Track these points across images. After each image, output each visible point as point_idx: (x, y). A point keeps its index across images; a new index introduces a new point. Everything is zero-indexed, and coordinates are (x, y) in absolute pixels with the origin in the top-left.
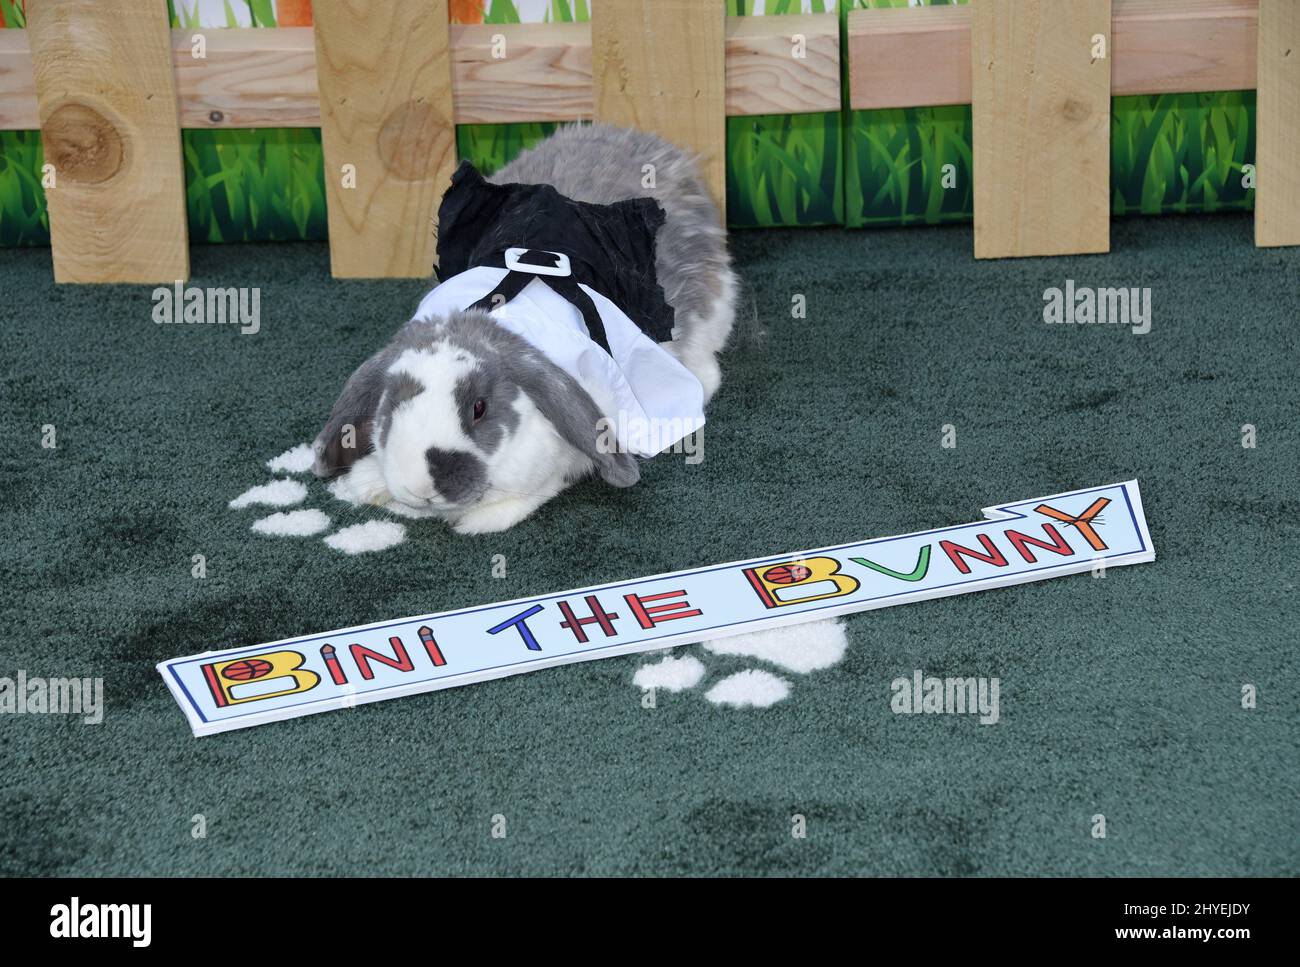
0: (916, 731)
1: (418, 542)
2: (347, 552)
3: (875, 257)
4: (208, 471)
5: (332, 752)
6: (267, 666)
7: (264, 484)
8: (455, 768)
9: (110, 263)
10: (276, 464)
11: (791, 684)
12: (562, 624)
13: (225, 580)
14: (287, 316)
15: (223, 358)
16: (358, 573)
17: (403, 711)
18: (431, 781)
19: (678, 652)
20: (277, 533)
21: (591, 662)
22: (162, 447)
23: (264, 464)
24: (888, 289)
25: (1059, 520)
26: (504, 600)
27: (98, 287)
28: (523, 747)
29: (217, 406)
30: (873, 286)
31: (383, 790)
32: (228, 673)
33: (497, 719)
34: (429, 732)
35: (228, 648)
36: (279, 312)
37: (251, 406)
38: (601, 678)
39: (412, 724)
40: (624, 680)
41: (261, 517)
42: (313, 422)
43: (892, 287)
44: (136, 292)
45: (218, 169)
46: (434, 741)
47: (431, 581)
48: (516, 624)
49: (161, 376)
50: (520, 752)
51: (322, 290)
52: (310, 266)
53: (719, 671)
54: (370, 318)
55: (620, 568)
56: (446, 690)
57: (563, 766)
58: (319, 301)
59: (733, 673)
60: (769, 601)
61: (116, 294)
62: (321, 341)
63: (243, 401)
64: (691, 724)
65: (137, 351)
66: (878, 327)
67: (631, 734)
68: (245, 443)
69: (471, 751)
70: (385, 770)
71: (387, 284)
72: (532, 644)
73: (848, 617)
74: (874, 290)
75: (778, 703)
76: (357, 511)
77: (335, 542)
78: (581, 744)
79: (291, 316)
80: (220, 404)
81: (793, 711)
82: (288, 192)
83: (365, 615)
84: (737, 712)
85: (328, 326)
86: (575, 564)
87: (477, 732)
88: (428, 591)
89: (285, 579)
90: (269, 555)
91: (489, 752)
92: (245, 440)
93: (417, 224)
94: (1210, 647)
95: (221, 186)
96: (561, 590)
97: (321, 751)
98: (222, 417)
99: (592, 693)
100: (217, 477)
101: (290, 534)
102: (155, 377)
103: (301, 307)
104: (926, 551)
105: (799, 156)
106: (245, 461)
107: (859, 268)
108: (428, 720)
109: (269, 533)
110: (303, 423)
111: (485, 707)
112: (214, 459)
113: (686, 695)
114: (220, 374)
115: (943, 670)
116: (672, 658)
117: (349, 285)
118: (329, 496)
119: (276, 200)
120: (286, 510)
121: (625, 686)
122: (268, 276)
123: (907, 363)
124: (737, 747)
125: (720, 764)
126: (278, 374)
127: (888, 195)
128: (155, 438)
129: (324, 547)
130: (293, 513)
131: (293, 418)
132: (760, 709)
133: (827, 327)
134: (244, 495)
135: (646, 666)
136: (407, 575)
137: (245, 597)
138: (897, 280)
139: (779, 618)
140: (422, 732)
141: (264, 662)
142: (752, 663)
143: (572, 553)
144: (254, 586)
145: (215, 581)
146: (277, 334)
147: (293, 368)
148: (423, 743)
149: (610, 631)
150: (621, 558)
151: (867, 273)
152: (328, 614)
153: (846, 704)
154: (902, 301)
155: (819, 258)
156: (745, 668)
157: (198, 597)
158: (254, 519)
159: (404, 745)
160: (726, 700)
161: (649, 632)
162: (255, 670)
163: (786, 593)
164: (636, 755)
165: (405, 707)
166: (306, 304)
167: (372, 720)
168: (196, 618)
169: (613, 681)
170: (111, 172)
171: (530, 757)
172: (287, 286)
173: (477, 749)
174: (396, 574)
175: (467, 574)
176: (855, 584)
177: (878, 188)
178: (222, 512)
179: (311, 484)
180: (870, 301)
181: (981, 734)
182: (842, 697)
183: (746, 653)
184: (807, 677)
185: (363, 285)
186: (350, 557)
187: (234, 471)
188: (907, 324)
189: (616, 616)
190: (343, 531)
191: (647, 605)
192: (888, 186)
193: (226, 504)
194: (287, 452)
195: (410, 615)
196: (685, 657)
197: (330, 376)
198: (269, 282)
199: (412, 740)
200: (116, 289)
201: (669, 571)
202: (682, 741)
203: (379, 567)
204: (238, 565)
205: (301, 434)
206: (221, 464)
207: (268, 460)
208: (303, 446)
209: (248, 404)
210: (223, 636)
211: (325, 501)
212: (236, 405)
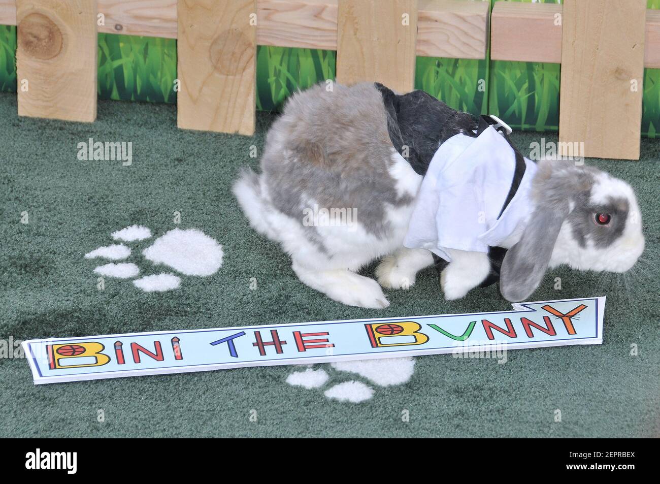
0: (437, 425)
1: (186, 289)
2: (144, 290)
4: (77, 235)
5: (108, 400)
6: (82, 350)
7: (107, 246)
8: (173, 417)
9: (50, 107)
10: (116, 235)
11: (374, 392)
12: (253, 344)
13: (72, 299)
16: (148, 302)
17: (154, 383)
18: (158, 423)
19: (316, 366)
20: (107, 275)
21: (265, 367)
22: (55, 218)
23: (110, 234)
25: (554, 315)
26: (226, 327)
27: (41, 120)
28: (214, 410)
29: (92, 198)
31: (131, 425)
32: (60, 351)
33: (204, 393)
34: (164, 396)
35: (64, 337)
36: (141, 145)
37: (112, 200)
38: (268, 377)
39: (156, 390)
40: (282, 380)
41: (101, 265)
42: (144, 212)
44: (63, 126)
45: (120, 57)
46: (166, 400)
47: (187, 311)
48: (228, 341)
49: (64, 176)
50: (212, 412)
51: (170, 135)
52: (166, 119)
53: (336, 380)
54: (193, 154)
55: (297, 316)
56: (180, 374)
57: (234, 423)
58: (166, 141)
59: (344, 382)
60: (375, 343)
61: (51, 125)
62: (161, 165)
63: (107, 196)
65: (54, 161)
67: (276, 410)
68: (102, 221)
69: (184, 409)
70: (135, 414)
71: (208, 134)
72: (233, 352)
73: (418, 358)
75: (364, 401)
76: (155, 267)
77: (139, 284)
80: (94, 196)
81: (371, 407)
82: (159, 74)
83: (145, 327)
84: (340, 403)
85: (168, 157)
86: (272, 311)
87: (191, 398)
88: (184, 317)
89: (105, 301)
90: (100, 287)
91: (195, 411)
92: (102, 219)
93: (229, 101)
94: (616, 395)
95: (121, 68)
96: (260, 325)
97: (102, 400)
98: (93, 205)
99: (261, 384)
100: (82, 239)
101: (115, 276)
102: (61, 177)
103: (154, 144)
104: (472, 324)
105: (462, 83)
106: (100, 231)
108: (166, 389)
109: (103, 274)
110: (138, 212)
111: (199, 386)
112: (83, 228)
113: (314, 391)
114: (98, 179)
115: (462, 392)
116: (311, 370)
117: (186, 133)
118: (142, 257)
119: (152, 78)
120: (116, 262)
121: (281, 382)
122: (140, 123)
124: (333, 423)
125: (321, 431)
126: (131, 182)
127: (514, 111)
128: (52, 213)
129: (133, 286)
130: (120, 265)
131: (133, 209)
132: (352, 404)
134: (94, 251)
135: (295, 372)
136: (175, 307)
137: (80, 309)
139: (378, 354)
140: (160, 396)
141: (81, 347)
142: (357, 377)
143: (272, 305)
144: (88, 304)
145: (66, 298)
147: (141, 180)
148: (159, 402)
149: (279, 350)
150: (299, 310)
152: (125, 324)
153: (402, 405)
156: (351, 380)
157: (54, 306)
158: (96, 266)
159: (149, 402)
160: (335, 396)
161: (302, 354)
162: (75, 351)
163: (385, 340)
164: (276, 422)
165: (154, 381)
166: (158, 143)
167: (134, 386)
168: (50, 318)
169: (274, 379)
170: (55, 54)
171: (217, 416)
172: (150, 130)
173: (188, 408)
174: (169, 305)
175: (209, 310)
176: (426, 339)
178: (79, 260)
179: (133, 249)
181: (472, 430)
182: (401, 402)
183: (354, 371)
184: (385, 388)
185: (194, 134)
186: (146, 293)
187: (92, 237)
189: (285, 343)
190: (146, 278)
191: (304, 338)
192: (514, 107)
193: (83, 255)
194: (125, 229)
195: (171, 330)
196: (319, 370)
197: (161, 186)
198: (140, 127)
200: (51, 123)
201: (324, 320)
202: (304, 416)
203: (160, 301)
204: (81, 291)
205: (135, 219)
206: (85, 231)
207: (113, 232)
208: (135, 226)
209: (109, 198)
210: (63, 330)
211: (139, 259)
212: (103, 198)
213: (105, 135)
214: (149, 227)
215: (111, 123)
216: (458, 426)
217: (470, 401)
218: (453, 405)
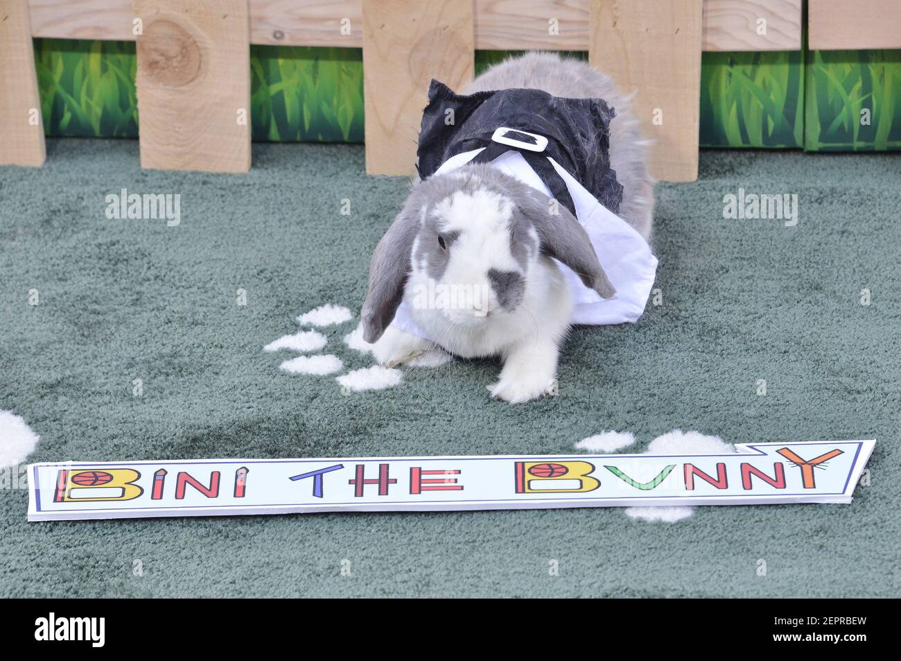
1: (411, 384)
2: (353, 389)
3: (826, 176)
4: (249, 322)
7: (293, 334)
8: (420, 553)
9: (187, 153)
10: (304, 319)
13: (255, 405)
14: (326, 203)
15: (270, 234)
16: (360, 404)
18: (400, 562)
20: (299, 371)
22: (215, 301)
23: (295, 318)
24: (831, 203)
27: (175, 173)
28: (474, 542)
29: (262, 271)
30: (820, 201)
31: (362, 566)
34: (403, 526)
36: (321, 199)
37: (291, 273)
41: (288, 359)
42: (338, 287)
43: (836, 201)
44: (206, 179)
45: (279, 80)
47: (418, 414)
49: (219, 246)
50: (472, 544)
51: (357, 183)
52: (349, 164)
54: (394, 207)
58: (354, 192)
61: (189, 179)
62: (351, 224)
63: (283, 268)
64: (610, 531)
65: (202, 226)
66: (818, 234)
67: (562, 536)
68: (281, 302)
69: (433, 541)
70: (365, 552)
74: (820, 203)
75: (683, 520)
76: (363, 358)
77: (345, 381)
78: (521, 541)
79: (329, 203)
80: (264, 270)
81: (693, 526)
82: (335, 102)
84: (648, 525)
85: (358, 212)
89: (301, 406)
90: (291, 388)
91: (448, 543)
92: (281, 299)
95: (280, 94)
98: (264, 280)
100: (256, 326)
101: (310, 372)
102: (215, 247)
105: (766, 87)
106: (279, 315)
107: (812, 185)
109: (293, 371)
110: (329, 287)
112: (255, 313)
113: (610, 509)
114: (266, 246)
117: (379, 180)
118: (344, 346)
119: (325, 107)
120: (308, 355)
122: (314, 170)
123: (836, 264)
124: (644, 550)
125: (629, 562)
126: (313, 249)
127: (842, 126)
128: (210, 294)
129: (336, 384)
130: (314, 357)
131: (321, 283)
132: (666, 524)
133: (774, 231)
134: (276, 341)
136: (399, 409)
137: (269, 418)
138: (841, 196)
140: (398, 526)
144: (278, 411)
145: (247, 405)
146: (316, 217)
147: (326, 245)
148: (397, 534)
150: (572, 405)
151: (816, 189)
153: (737, 523)
154: (842, 213)
155: (777, 175)
157: (233, 417)
158: (282, 360)
159: (383, 534)
160: (640, 516)
164: (563, 552)
168: (230, 432)
170: (191, 77)
171: (480, 549)
172: (328, 179)
173: (438, 540)
174: (390, 407)
175: (447, 411)
177: (833, 119)
178: (258, 353)
179: (330, 336)
180: (815, 212)
181: (842, 551)
185: (391, 181)
186: (356, 393)
187: (271, 323)
188: (843, 232)
190: (352, 373)
192: (842, 117)
193: (262, 348)
194: (314, 310)
197: (355, 252)
198: (315, 175)
199: (389, 531)
200: (190, 176)
202: (602, 543)
203: (377, 402)
204: (267, 394)
205: (327, 297)
206: (260, 317)
207: (298, 315)
208: (327, 306)
209: (287, 271)
210: (249, 446)
211: (340, 349)
212: (277, 271)
213: (266, 188)
214: (347, 306)
215: (273, 172)
216: (821, 547)
217: (833, 512)
218: (808, 520)
